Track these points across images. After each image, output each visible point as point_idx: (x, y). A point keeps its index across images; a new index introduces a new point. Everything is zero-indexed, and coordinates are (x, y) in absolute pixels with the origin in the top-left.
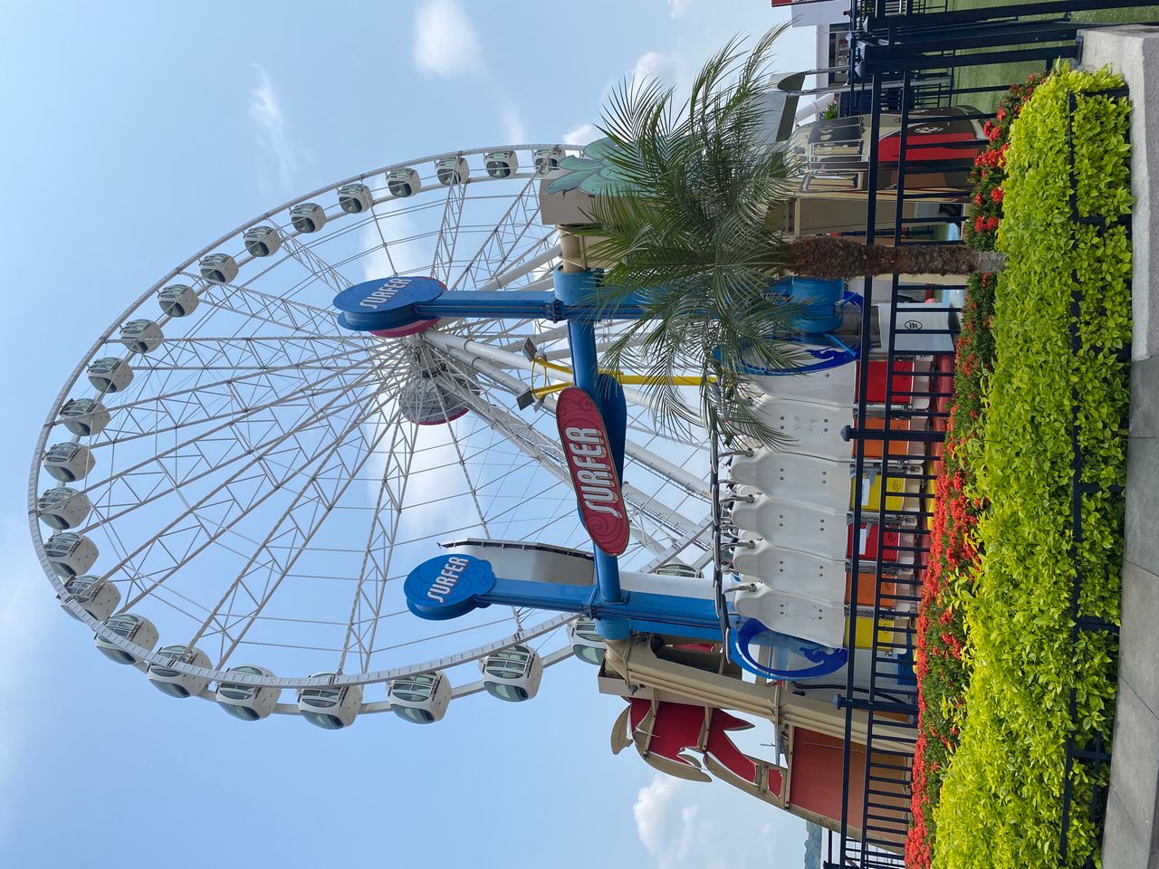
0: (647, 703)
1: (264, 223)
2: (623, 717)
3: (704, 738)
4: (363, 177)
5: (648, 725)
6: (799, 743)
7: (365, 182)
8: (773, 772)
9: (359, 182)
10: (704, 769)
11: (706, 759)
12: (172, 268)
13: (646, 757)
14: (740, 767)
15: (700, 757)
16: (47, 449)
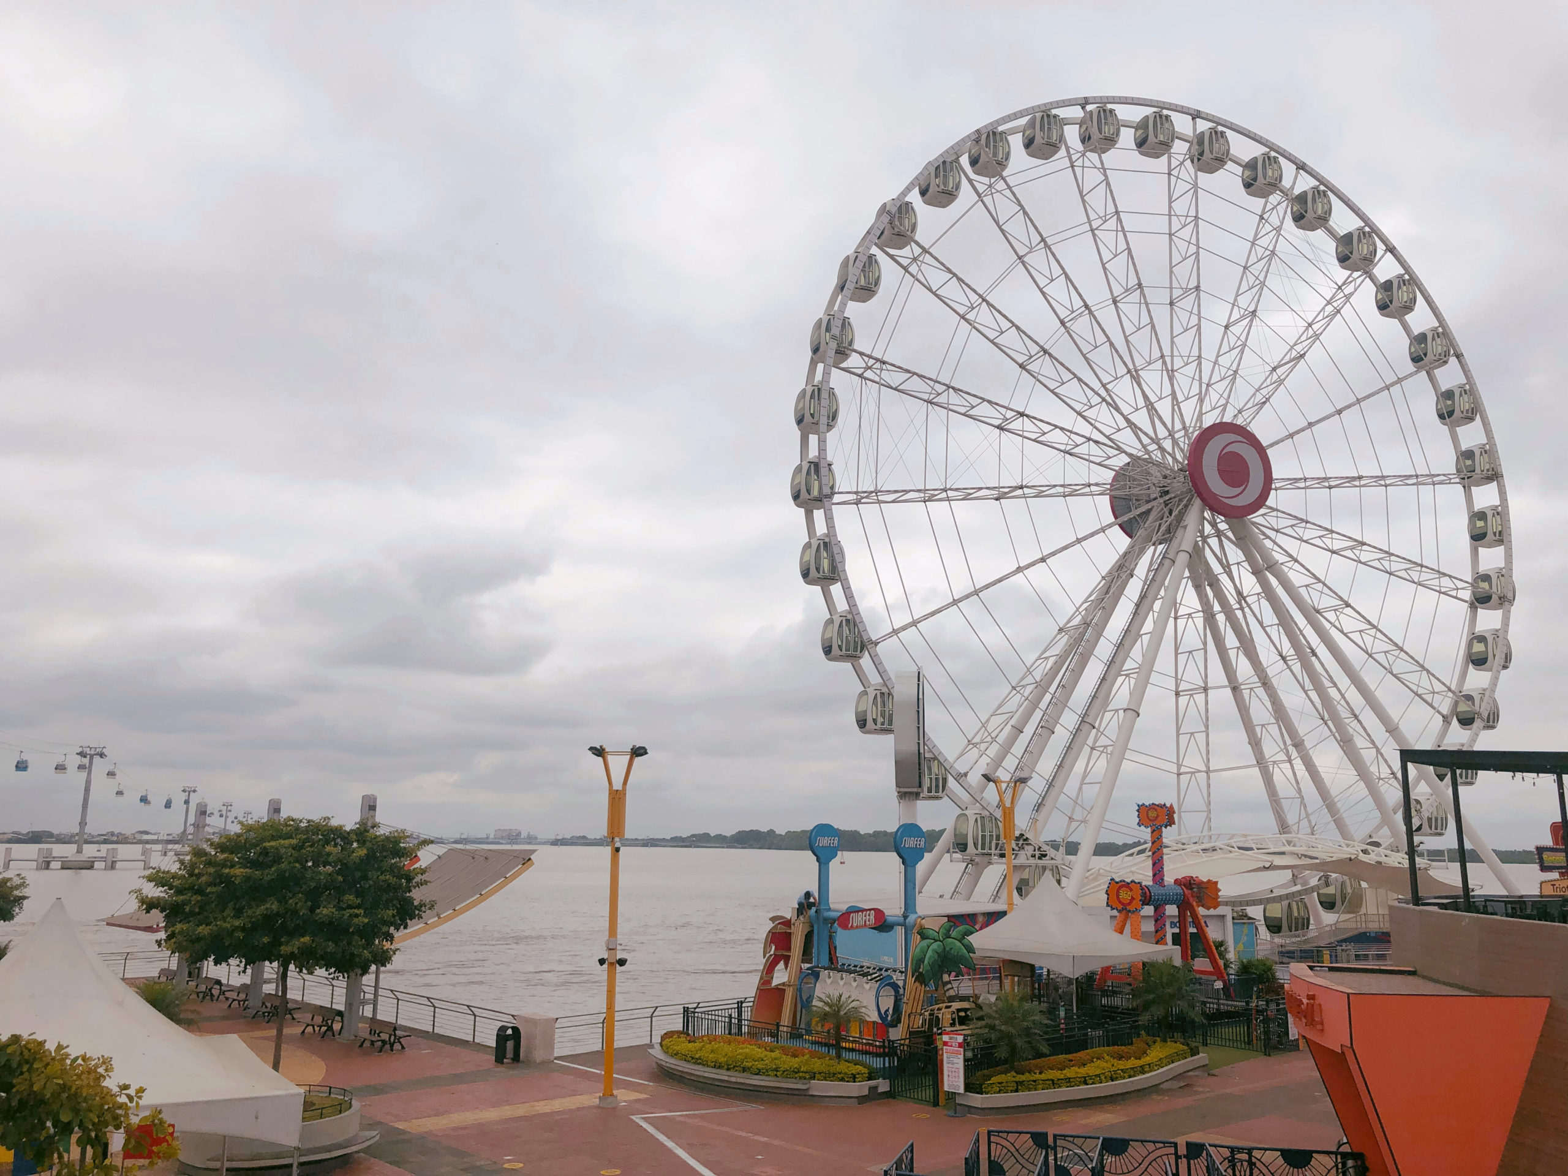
0: (790, 927)
1: (1381, 247)
2: (786, 918)
3: (779, 953)
4: (1459, 356)
5: (782, 929)
6: (780, 991)
7: (1453, 360)
8: (769, 982)
9: (1452, 352)
10: (768, 955)
11: (771, 955)
12: (1303, 157)
13: (769, 932)
14: (770, 969)
15: (772, 952)
16: (1054, 112)
